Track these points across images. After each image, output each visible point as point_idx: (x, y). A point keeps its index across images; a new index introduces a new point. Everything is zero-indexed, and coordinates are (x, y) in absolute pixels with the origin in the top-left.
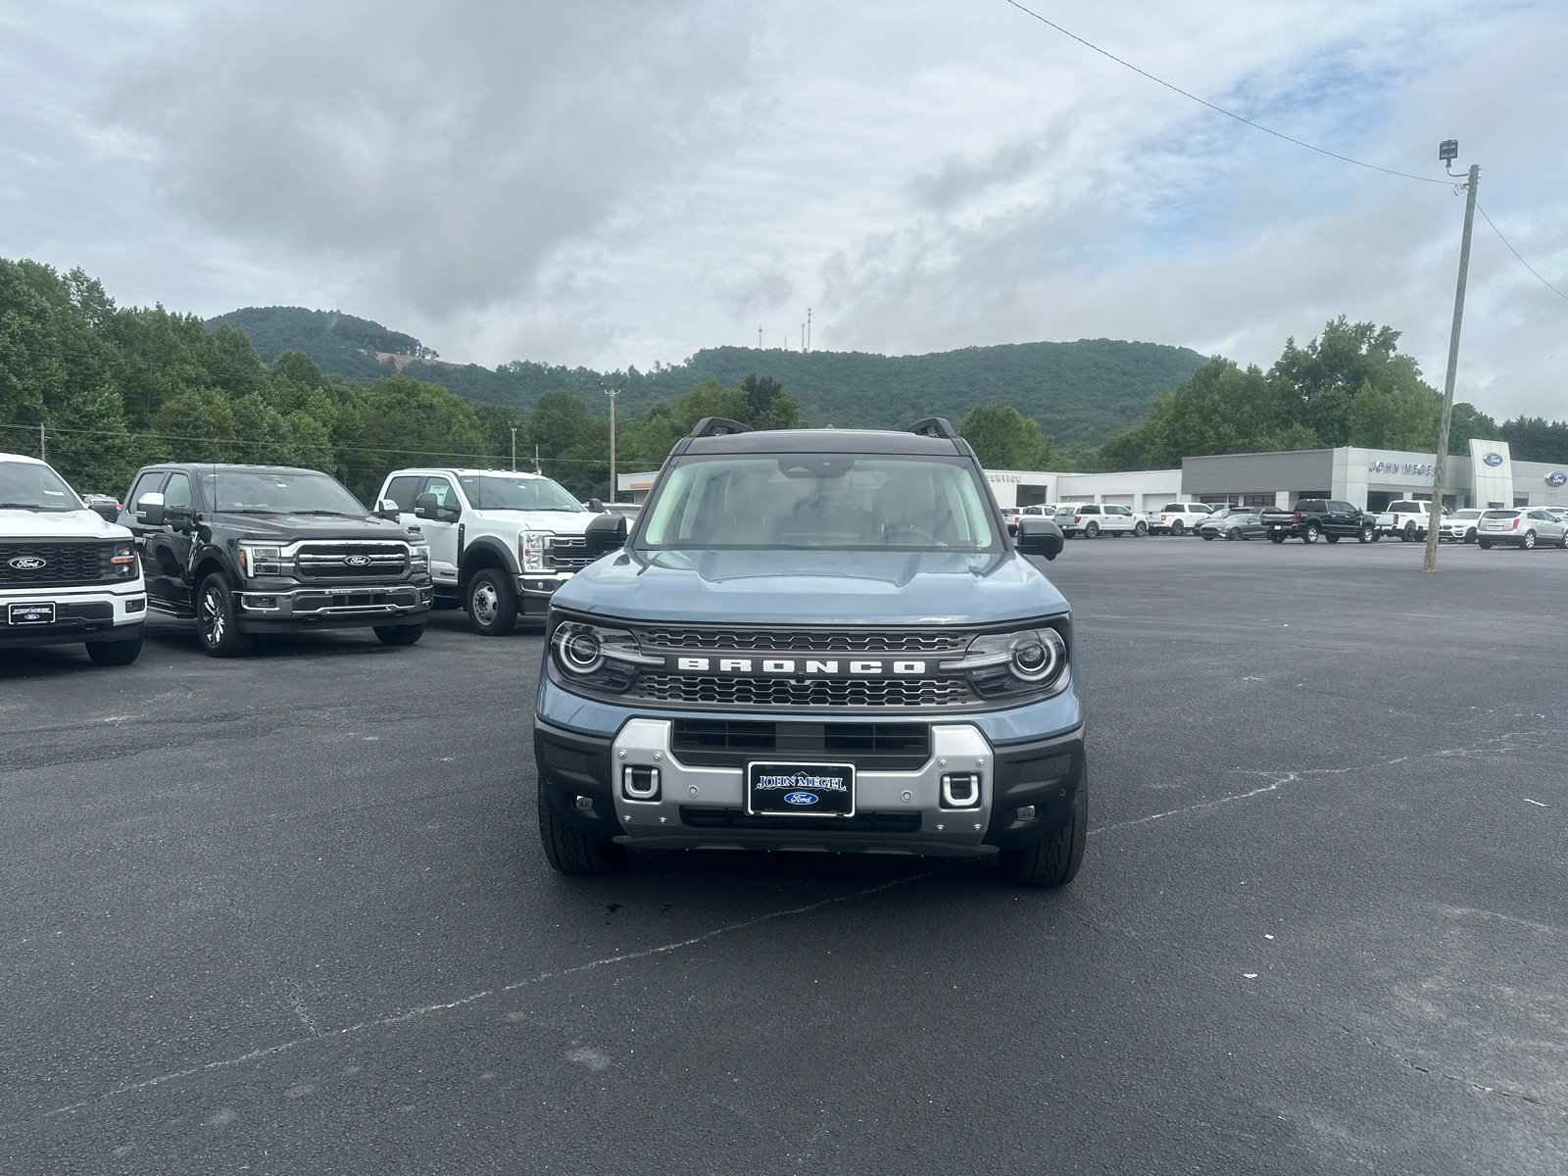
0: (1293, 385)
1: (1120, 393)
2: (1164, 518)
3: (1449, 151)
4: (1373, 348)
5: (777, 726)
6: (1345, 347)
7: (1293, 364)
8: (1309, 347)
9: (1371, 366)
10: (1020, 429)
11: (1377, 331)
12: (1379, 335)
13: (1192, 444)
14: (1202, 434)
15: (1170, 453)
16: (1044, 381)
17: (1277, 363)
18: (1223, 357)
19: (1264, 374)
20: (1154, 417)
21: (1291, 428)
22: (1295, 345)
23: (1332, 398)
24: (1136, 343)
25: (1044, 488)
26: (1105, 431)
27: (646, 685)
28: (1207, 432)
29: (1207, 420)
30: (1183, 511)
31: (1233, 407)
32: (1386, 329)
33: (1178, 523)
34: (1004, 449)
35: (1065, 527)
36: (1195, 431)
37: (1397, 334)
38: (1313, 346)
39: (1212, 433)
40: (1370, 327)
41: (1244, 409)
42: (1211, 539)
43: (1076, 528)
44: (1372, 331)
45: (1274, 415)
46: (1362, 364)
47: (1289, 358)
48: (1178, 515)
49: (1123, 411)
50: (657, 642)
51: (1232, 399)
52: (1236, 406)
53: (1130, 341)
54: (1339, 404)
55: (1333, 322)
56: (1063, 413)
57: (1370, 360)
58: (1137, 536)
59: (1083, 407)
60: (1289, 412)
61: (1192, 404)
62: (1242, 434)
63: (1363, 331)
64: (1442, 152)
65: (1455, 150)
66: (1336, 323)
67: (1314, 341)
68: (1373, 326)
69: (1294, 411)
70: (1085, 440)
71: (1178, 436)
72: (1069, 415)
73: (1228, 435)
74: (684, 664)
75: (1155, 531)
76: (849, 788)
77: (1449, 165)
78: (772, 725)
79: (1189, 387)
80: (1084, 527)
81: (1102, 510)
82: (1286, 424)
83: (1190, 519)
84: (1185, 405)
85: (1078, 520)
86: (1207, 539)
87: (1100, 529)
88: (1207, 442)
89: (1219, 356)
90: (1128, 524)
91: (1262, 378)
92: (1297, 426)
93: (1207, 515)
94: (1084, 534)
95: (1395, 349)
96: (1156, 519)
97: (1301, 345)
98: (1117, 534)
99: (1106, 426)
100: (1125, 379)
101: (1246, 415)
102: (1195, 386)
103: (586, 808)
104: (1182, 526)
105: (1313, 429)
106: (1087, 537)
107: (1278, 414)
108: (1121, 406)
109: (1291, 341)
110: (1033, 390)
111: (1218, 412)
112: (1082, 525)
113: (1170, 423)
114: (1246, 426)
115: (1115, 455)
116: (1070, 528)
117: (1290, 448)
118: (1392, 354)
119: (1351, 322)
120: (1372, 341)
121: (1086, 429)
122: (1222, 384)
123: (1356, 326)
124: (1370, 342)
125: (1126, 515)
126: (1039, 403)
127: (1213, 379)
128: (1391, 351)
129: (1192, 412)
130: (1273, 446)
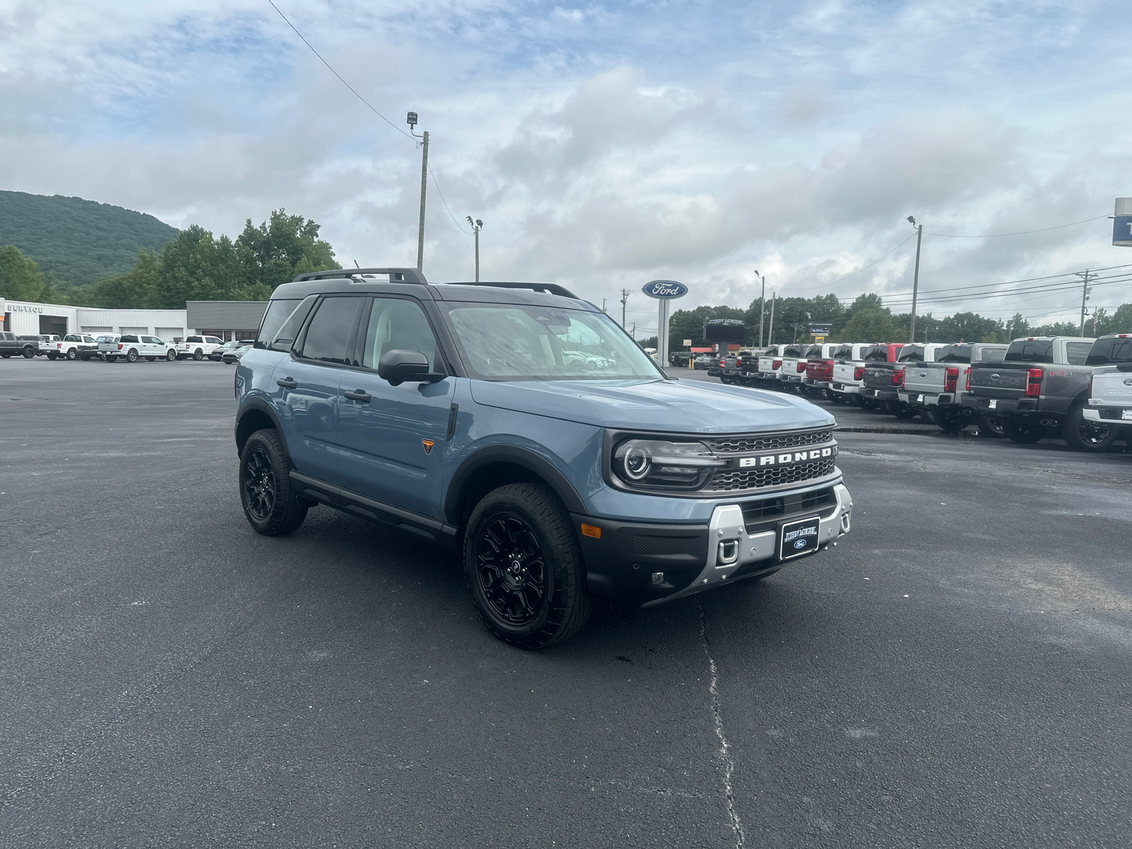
0: (253, 253)
1: (96, 244)
2: (188, 347)
3: (412, 119)
4: (304, 233)
5: (785, 499)
6: (287, 230)
7: (250, 236)
8: (261, 227)
9: (304, 246)
10: (23, 266)
11: (305, 223)
12: (307, 226)
13: (181, 290)
14: (188, 283)
15: (164, 296)
16: (24, 226)
17: (240, 236)
18: (200, 227)
19: (233, 243)
20: (140, 267)
21: (254, 284)
22: (252, 224)
23: (280, 265)
24: (106, 205)
25: (65, 319)
26: (85, 273)
27: (718, 481)
28: (192, 283)
29: (192, 273)
30: (202, 342)
31: (212, 265)
32: (311, 222)
33: (199, 350)
34: (8, 282)
35: (108, 353)
36: (183, 281)
37: (319, 226)
38: (263, 226)
39: (196, 283)
40: (301, 219)
41: (220, 268)
42: (230, 363)
43: (119, 353)
44: (302, 222)
45: (241, 274)
46: (299, 244)
47: (249, 234)
48: (198, 345)
49: (99, 259)
50: (723, 449)
51: (210, 259)
52: (213, 265)
53: (101, 203)
54: (286, 270)
55: (276, 212)
56: (44, 255)
57: (304, 242)
58: (169, 360)
59: (63, 252)
60: (252, 272)
61: (179, 260)
62: (220, 286)
63: (297, 221)
64: (409, 119)
65: (416, 120)
66: (278, 213)
67: (264, 224)
68: (303, 219)
69: (255, 272)
70: (67, 279)
71: (170, 284)
72: (51, 258)
73: (209, 286)
74: (743, 463)
75: (182, 357)
76: (818, 533)
77: (412, 128)
78: (781, 499)
79: (176, 247)
80: (126, 353)
81: (140, 339)
82: (251, 281)
83: (208, 347)
84: (174, 261)
85: (120, 347)
86: (227, 363)
87: (140, 355)
88: (193, 290)
89: (197, 226)
90: (163, 351)
91: (232, 247)
92: (259, 283)
93: (220, 346)
94: (126, 359)
95: (317, 236)
96: (181, 347)
97: (256, 225)
98: (151, 359)
99: (86, 270)
100: (99, 233)
101: (222, 272)
102: (181, 246)
103: (659, 582)
104: (202, 353)
105: (270, 286)
106: (129, 362)
107: (244, 273)
108: (97, 255)
109: (249, 222)
110: (13, 232)
111: (200, 268)
112: (124, 351)
113: (161, 272)
114: (222, 280)
115: (109, 294)
116: (113, 353)
117: (255, 299)
118: (316, 239)
119: (289, 214)
120: (302, 229)
121: (68, 270)
122: (203, 248)
123: (291, 217)
124: (301, 230)
125: (159, 344)
126: (21, 244)
127: (194, 243)
128: (315, 237)
129: (180, 266)
130: (243, 296)
